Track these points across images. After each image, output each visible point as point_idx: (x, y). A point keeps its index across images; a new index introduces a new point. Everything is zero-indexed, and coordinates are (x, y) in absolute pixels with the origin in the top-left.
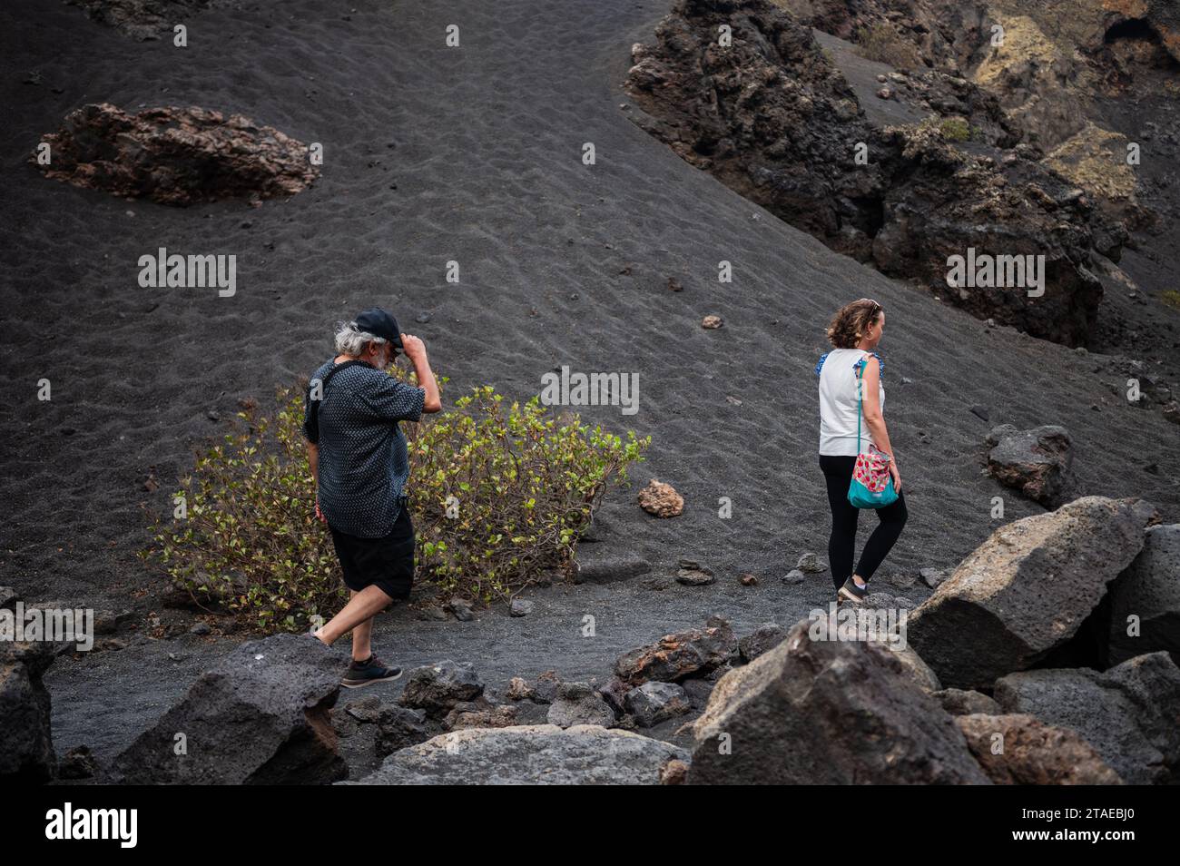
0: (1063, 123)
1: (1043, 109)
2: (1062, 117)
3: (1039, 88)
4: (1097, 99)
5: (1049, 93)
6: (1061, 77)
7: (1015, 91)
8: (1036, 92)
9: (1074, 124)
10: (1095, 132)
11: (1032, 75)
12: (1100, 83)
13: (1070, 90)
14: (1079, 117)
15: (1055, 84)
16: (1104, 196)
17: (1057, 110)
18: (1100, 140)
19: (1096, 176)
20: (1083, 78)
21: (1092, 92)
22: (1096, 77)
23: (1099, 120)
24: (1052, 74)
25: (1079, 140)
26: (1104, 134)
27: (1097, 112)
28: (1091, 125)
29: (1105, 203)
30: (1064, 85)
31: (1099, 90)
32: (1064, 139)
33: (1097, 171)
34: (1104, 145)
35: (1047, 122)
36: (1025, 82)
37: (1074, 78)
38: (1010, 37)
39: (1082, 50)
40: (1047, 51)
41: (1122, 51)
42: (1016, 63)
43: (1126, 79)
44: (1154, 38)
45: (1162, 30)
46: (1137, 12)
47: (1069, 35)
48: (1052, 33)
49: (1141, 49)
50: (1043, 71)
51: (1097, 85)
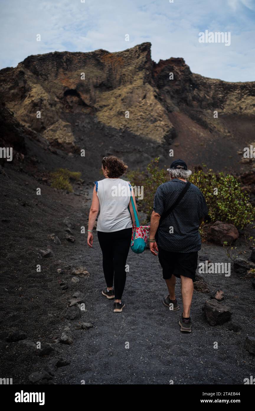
0: (52, 119)
1: (45, 114)
2: (51, 117)
3: (44, 107)
4: (62, 113)
5: (46, 109)
6: (51, 105)
7: (36, 107)
8: (43, 109)
9: (55, 119)
10: (61, 122)
11: (41, 103)
12: (63, 108)
13: (54, 109)
14: (57, 118)
15: (49, 107)
16: (64, 142)
17: (50, 114)
18: (63, 125)
19: (62, 136)
20: (59, 106)
21: (61, 110)
22: (62, 106)
23: (63, 119)
24: (48, 104)
25: (57, 125)
26: (64, 123)
27: (62, 116)
28: (60, 120)
29: (65, 144)
30: (51, 107)
31: (63, 110)
32: (52, 124)
33: (62, 134)
34: (64, 126)
35: (47, 118)
36: (39, 105)
37: (55, 105)
38: (34, 90)
39: (58, 97)
40: (46, 96)
41: (69, 99)
42: (36, 99)
43: (71, 107)
44: (78, 96)
45: (81, 93)
46: (73, 87)
47: (54, 92)
48: (48, 91)
49: (75, 99)
50: (45, 102)
51: (62, 108)
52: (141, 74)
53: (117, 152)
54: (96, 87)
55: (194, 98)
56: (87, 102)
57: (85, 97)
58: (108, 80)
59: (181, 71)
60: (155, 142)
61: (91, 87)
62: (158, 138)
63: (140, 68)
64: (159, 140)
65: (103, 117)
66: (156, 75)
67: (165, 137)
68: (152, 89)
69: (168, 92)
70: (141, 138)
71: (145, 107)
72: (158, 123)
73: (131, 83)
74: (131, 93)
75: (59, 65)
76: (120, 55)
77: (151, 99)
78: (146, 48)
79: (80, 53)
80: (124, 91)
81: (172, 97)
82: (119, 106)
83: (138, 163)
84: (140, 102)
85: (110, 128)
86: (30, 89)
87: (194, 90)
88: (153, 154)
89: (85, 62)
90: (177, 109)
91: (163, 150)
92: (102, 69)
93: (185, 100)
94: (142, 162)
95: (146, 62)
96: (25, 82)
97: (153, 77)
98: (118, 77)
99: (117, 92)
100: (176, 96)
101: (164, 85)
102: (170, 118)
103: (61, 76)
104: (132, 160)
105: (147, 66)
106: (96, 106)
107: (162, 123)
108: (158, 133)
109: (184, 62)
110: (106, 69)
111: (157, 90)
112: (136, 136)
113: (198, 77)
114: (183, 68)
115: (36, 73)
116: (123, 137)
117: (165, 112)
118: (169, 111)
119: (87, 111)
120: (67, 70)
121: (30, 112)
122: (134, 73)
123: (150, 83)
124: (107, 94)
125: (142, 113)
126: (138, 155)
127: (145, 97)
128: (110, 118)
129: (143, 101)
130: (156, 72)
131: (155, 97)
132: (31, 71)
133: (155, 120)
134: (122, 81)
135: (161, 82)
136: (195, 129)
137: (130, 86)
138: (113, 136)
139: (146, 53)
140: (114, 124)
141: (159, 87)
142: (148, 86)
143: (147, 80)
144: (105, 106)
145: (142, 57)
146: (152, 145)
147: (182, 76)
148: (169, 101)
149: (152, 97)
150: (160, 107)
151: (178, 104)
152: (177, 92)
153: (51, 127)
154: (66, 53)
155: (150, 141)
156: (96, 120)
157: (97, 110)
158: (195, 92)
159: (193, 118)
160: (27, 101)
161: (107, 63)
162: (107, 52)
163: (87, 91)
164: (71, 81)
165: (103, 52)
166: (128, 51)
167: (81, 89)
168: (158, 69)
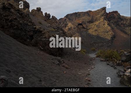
6: (74, 29)
14: (76, 33)
15: (73, 29)
17: (74, 32)
20: (76, 29)
26: (78, 34)
37: (75, 29)
38: (69, 24)
39: (76, 26)
40: (72, 26)
41: (79, 26)
42: (69, 27)
43: (80, 29)
44: (82, 25)
45: (83, 25)
46: (81, 23)
47: (75, 25)
48: (73, 24)
49: (81, 26)
50: (72, 28)
51: (77, 29)
52: (103, 17)
53: (95, 43)
54: (88, 22)
55: (122, 24)
56: (85, 27)
57: (84, 26)
58: (92, 20)
59: (116, 15)
60: (108, 39)
61: (86, 22)
62: (109, 38)
63: (102, 15)
64: (109, 39)
65: (90, 31)
66: (108, 17)
67: (111, 37)
68: (106, 22)
69: (112, 22)
70: (103, 38)
71: (104, 28)
72: (109, 33)
73: (99, 20)
74: (99, 23)
75: (76, 16)
76: (96, 11)
77: (106, 25)
78: (104, 9)
79: (83, 12)
80: (97, 23)
81: (114, 24)
82: (96, 28)
83: (102, 46)
84: (102, 26)
85: (93, 35)
86: (68, 24)
87: (121, 21)
88: (107, 43)
89: (84, 15)
90: (115, 28)
91: (111, 42)
92: (90, 17)
93: (118, 25)
94: (104, 46)
95: (104, 13)
96: (66, 22)
97: (107, 18)
98: (95, 19)
99: (95, 23)
100: (115, 23)
101: (111, 20)
102: (113, 31)
103: (77, 20)
104: (100, 45)
105: (104, 15)
106: (88, 28)
107: (110, 33)
108: (109, 36)
109: (118, 12)
110: (91, 16)
111: (108, 22)
112: (101, 37)
113: (123, 17)
114: (117, 14)
115: (69, 19)
116: (97, 38)
117: (111, 29)
118: (112, 29)
119: (85, 30)
120: (79, 18)
121: (68, 31)
122: (100, 17)
123: (106, 20)
124: (91, 24)
125: (103, 30)
126: (102, 44)
127: (104, 25)
128: (93, 32)
129: (104, 26)
130: (108, 16)
131: (108, 24)
132: (68, 19)
133: (108, 32)
134: (96, 20)
135: (110, 19)
136: (122, 34)
137: (99, 21)
138: (93, 38)
139: (104, 10)
140: (94, 34)
141: (109, 21)
142: (105, 21)
143: (105, 19)
144: (91, 28)
145: (103, 12)
146: (107, 40)
147: (117, 17)
148: (112, 25)
149: (107, 25)
150: (109, 27)
151: (116, 26)
152: (115, 22)
153: (74, 35)
154: (78, 12)
155: (106, 39)
156: (88, 33)
157: (88, 29)
158: (122, 22)
159: (121, 31)
160: (67, 28)
161: (91, 15)
162: (91, 11)
163: (85, 24)
164: (80, 21)
165: (90, 11)
166: (98, 10)
167: (83, 23)
168: (109, 15)
